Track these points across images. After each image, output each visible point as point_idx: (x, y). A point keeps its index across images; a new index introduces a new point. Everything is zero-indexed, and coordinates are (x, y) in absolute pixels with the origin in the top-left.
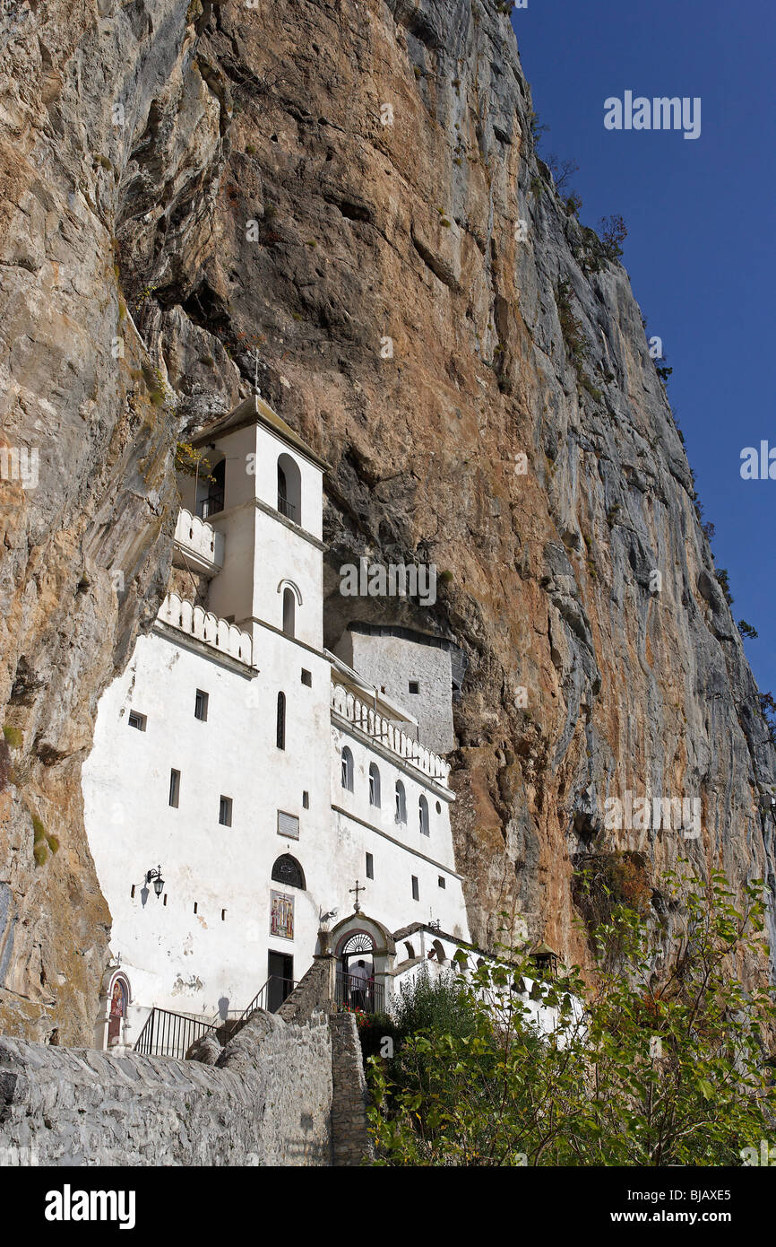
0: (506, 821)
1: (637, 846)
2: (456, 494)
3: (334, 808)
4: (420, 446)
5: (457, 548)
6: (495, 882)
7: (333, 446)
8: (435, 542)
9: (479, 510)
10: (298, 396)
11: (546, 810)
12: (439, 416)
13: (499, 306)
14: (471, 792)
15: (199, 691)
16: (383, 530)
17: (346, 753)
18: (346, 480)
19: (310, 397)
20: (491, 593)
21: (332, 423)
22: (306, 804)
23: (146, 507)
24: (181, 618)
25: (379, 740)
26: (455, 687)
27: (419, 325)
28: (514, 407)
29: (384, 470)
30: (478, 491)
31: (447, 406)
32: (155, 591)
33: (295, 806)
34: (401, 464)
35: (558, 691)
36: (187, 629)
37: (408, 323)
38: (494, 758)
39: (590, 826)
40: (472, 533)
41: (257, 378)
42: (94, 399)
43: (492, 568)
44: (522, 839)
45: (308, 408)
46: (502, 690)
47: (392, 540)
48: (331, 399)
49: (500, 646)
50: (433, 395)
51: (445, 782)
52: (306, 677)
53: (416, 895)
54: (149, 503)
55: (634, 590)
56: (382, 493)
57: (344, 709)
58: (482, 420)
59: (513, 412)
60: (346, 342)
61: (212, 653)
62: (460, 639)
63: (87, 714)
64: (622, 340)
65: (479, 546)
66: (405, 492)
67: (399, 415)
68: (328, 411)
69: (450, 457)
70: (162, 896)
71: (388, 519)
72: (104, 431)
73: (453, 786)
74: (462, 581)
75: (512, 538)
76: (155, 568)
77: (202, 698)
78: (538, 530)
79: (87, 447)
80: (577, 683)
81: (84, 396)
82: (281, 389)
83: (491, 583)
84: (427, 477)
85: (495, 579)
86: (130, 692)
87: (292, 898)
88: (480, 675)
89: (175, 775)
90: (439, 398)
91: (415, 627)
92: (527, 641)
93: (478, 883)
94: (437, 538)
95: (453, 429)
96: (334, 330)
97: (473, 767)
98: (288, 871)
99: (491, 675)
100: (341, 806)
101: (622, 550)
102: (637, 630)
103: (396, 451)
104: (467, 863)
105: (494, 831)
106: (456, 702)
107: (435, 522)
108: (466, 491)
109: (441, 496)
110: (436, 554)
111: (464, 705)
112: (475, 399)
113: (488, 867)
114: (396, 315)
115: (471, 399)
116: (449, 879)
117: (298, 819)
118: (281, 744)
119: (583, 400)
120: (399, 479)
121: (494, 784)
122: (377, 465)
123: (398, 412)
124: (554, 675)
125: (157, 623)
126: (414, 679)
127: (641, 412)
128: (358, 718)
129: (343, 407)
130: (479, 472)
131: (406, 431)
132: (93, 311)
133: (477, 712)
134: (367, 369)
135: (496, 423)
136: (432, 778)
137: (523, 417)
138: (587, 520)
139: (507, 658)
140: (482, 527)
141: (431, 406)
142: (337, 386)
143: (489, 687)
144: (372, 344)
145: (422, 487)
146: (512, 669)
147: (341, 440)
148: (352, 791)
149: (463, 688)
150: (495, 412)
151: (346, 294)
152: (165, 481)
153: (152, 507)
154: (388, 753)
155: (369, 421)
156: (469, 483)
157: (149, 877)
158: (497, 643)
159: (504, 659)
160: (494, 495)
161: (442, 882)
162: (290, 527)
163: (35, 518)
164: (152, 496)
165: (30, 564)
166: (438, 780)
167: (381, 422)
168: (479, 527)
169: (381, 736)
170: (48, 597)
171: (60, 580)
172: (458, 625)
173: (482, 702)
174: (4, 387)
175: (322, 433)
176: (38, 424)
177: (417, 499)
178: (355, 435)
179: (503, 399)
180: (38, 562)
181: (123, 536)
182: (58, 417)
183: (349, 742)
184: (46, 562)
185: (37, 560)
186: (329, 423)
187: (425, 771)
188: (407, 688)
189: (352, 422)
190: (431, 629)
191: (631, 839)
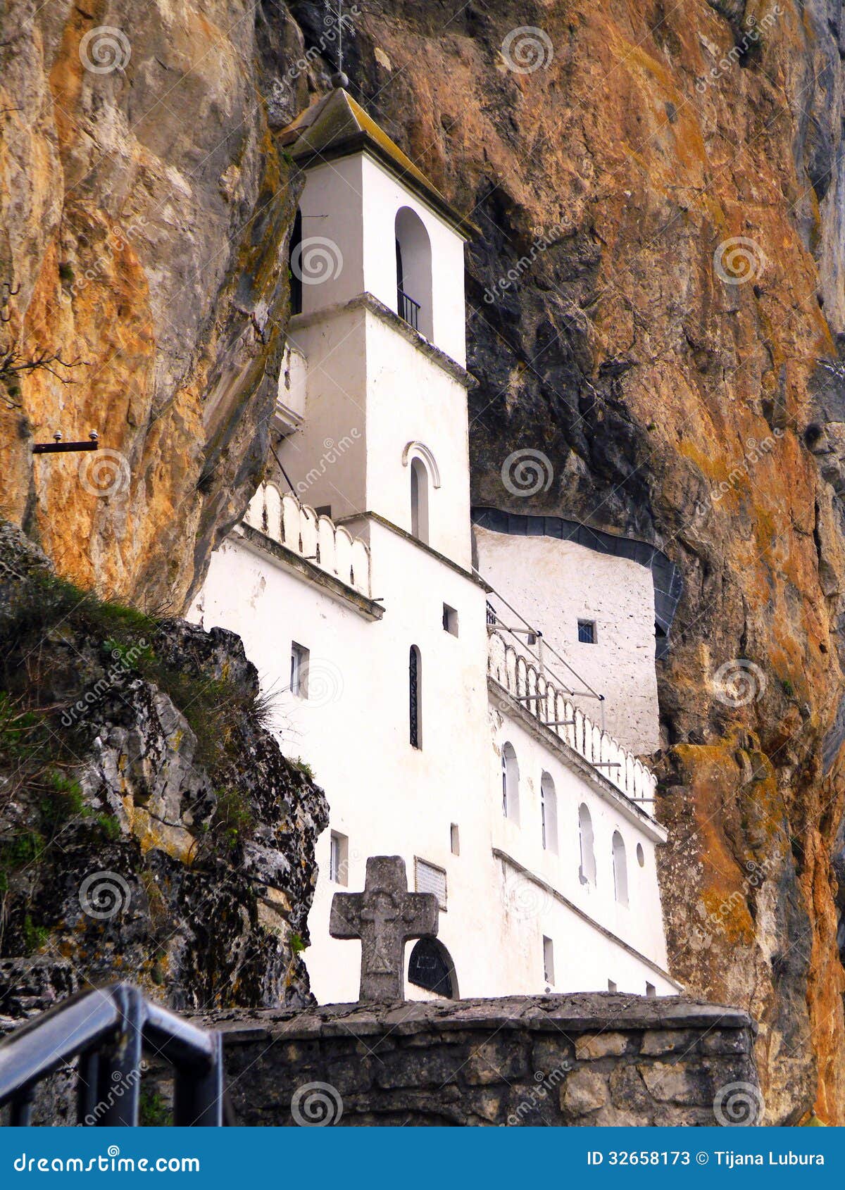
2: (666, 270)
3: (498, 854)
4: (607, 180)
5: (667, 374)
7: (462, 180)
8: (631, 364)
9: (705, 301)
10: (405, 86)
12: (639, 120)
14: (695, 828)
15: (296, 646)
16: (544, 339)
17: (508, 754)
18: (483, 246)
19: (424, 89)
20: (724, 459)
21: (461, 138)
22: (454, 845)
23: (249, 332)
24: (265, 515)
25: (554, 730)
26: (660, 632)
28: (764, 95)
29: (547, 228)
31: (653, 101)
32: (246, 473)
33: (439, 849)
34: (574, 216)
36: (274, 534)
38: (732, 766)
40: (691, 346)
41: (339, 56)
42: (238, 165)
43: (724, 412)
44: (783, 919)
45: (423, 109)
46: (743, 641)
47: (561, 360)
48: (457, 90)
49: (740, 559)
50: (630, 79)
51: (649, 808)
52: (449, 618)
54: (253, 321)
56: (541, 271)
57: (503, 677)
58: (709, 121)
59: (761, 104)
61: (316, 576)
62: (670, 545)
65: (703, 370)
66: (581, 268)
67: (571, 119)
68: (454, 115)
69: (657, 199)
72: (246, 217)
73: (664, 817)
74: (675, 436)
75: (758, 354)
76: (252, 433)
77: (299, 656)
78: (800, 335)
79: (226, 247)
81: (227, 159)
82: (377, 73)
83: (721, 438)
84: (617, 239)
85: (729, 431)
88: (702, 611)
90: (640, 83)
91: (588, 520)
92: (783, 549)
94: (635, 357)
95: (664, 144)
97: (697, 783)
98: (431, 966)
99: (724, 613)
100: (508, 852)
103: (566, 191)
106: (663, 659)
107: (631, 324)
108: (684, 265)
110: (634, 385)
111: (676, 666)
112: (697, 80)
113: (726, 969)
115: (689, 81)
116: (661, 986)
117: (445, 874)
118: (415, 741)
120: (571, 244)
121: (732, 814)
122: (535, 217)
123: (569, 113)
124: (824, 612)
125: (238, 528)
126: (588, 616)
128: (523, 694)
129: (476, 105)
130: (706, 226)
131: (583, 150)
133: (698, 678)
135: (732, 126)
136: (631, 802)
137: (777, 113)
139: (751, 581)
140: (709, 334)
141: (626, 99)
142: (465, 63)
143: (719, 634)
145: (608, 257)
146: (760, 602)
147: (476, 171)
148: (517, 821)
149: (673, 635)
150: (731, 106)
153: (257, 329)
154: (568, 755)
155: (522, 132)
158: (735, 552)
159: (747, 581)
162: (418, 344)
163: (161, 376)
164: (260, 310)
165: (147, 450)
166: (639, 804)
167: (541, 134)
168: (703, 334)
169: (556, 724)
170: (160, 502)
171: (176, 473)
172: (667, 519)
173: (707, 662)
174: (124, 150)
175: (445, 157)
176: (168, 213)
177: (599, 281)
178: (497, 159)
179: (744, 81)
180: (155, 448)
181: (215, 379)
182: (193, 200)
183: (511, 732)
184: (162, 445)
185: (157, 442)
186: (455, 139)
187: (621, 787)
188: (575, 632)
189: (493, 135)
190: (617, 524)
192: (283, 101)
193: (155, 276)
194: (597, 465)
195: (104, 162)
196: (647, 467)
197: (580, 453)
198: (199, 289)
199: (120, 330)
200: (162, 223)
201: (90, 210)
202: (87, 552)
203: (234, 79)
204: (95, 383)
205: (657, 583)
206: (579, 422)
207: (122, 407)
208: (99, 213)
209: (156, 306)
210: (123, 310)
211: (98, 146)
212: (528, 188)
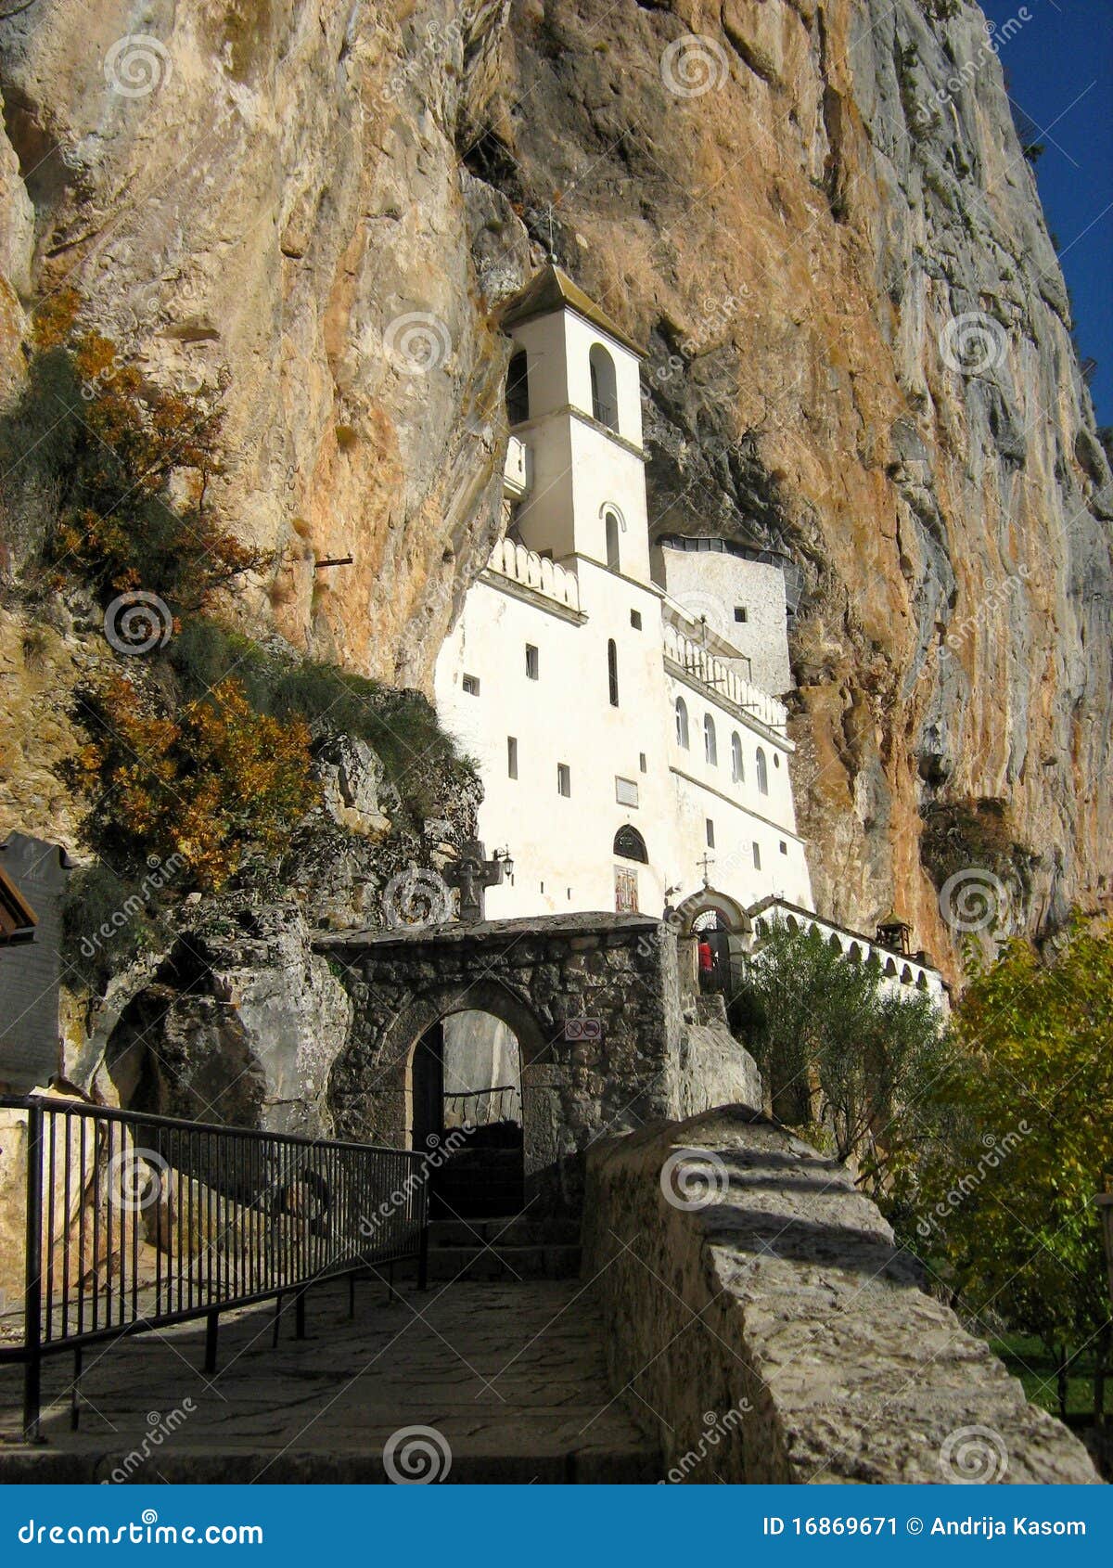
0: (853, 774)
1: (994, 790)
2: (786, 366)
3: (673, 770)
4: (743, 308)
5: (789, 437)
6: (842, 846)
7: (641, 317)
8: (764, 432)
9: (814, 385)
10: (598, 258)
11: (895, 756)
12: (763, 266)
13: (832, 103)
14: (813, 741)
15: (528, 646)
16: (702, 420)
17: (680, 704)
19: (612, 258)
20: (831, 492)
21: (639, 289)
22: (643, 767)
23: (480, 447)
24: (503, 562)
25: (713, 686)
26: (790, 612)
27: (734, 144)
28: (851, 240)
30: (813, 358)
31: (773, 251)
32: (487, 538)
33: (633, 772)
35: (908, 607)
36: (511, 574)
37: (723, 144)
38: (838, 698)
39: (938, 769)
40: (806, 416)
41: (551, 241)
43: (831, 460)
44: (872, 795)
45: (611, 272)
46: (846, 614)
47: (714, 433)
48: (635, 257)
49: (843, 560)
50: (756, 238)
51: (782, 731)
52: (636, 619)
53: (757, 864)
54: (483, 441)
55: (995, 463)
56: (699, 373)
57: (675, 654)
58: (814, 263)
59: (850, 247)
60: (649, 177)
61: (539, 600)
62: (795, 553)
64: (979, 114)
65: (815, 432)
66: (727, 369)
67: (716, 269)
68: (632, 273)
69: (779, 321)
70: (510, 876)
71: (708, 407)
72: (465, 383)
73: (792, 735)
74: (796, 479)
75: (853, 418)
76: (488, 513)
77: (532, 653)
78: (883, 402)
79: (451, 404)
80: (931, 598)
82: (578, 251)
83: (830, 478)
84: (751, 347)
85: (835, 473)
86: (461, 653)
87: (635, 872)
88: (818, 596)
89: (512, 743)
90: (763, 240)
91: (739, 539)
92: (874, 550)
93: (823, 847)
94: (766, 426)
95: (780, 280)
96: (634, 165)
97: (814, 711)
98: (630, 844)
99: (833, 597)
100: (680, 768)
101: (981, 412)
102: (998, 517)
104: (810, 824)
105: (840, 786)
106: (792, 631)
107: (763, 406)
108: (799, 362)
109: (769, 371)
110: (766, 446)
111: (801, 634)
112: (804, 235)
113: (833, 828)
114: (708, 135)
115: (799, 235)
116: (791, 843)
117: (636, 784)
118: (614, 700)
119: (930, 209)
120: (718, 353)
121: (839, 729)
123: (714, 265)
124: (904, 589)
125: (485, 573)
126: (740, 604)
127: (1004, 214)
128: (690, 663)
129: (649, 265)
130: (813, 336)
131: (725, 289)
133: (818, 643)
134: (674, 210)
135: (831, 263)
136: (769, 727)
137: (863, 252)
138: (936, 372)
139: (851, 573)
140: (818, 407)
141: (754, 253)
142: (640, 238)
143: (830, 611)
144: (680, 177)
145: (746, 360)
146: (857, 587)
147: (650, 309)
148: (688, 747)
149: (799, 613)
150: (829, 249)
151: (648, 115)
152: (498, 414)
153: (486, 445)
154: (724, 701)
155: (682, 280)
156: (802, 351)
157: (496, 856)
158: (839, 555)
159: (847, 574)
160: (832, 365)
161: (783, 848)
162: (609, 435)
163: (411, 493)
164: (487, 433)
165: (405, 540)
166: (775, 728)
167: (695, 280)
168: (814, 407)
169: (715, 681)
170: (417, 572)
171: (428, 552)
172: (792, 535)
173: (822, 630)
174: (379, 354)
175: (627, 303)
176: (409, 390)
177: (740, 377)
178: (665, 301)
179: (837, 230)
180: (411, 537)
181: (458, 481)
182: (426, 379)
183: (682, 690)
184: (416, 535)
185: (411, 535)
186: (634, 289)
187: (762, 718)
188: (733, 615)
189: (662, 285)
190: (759, 541)
191: (987, 782)
192: (513, 277)
193: (402, 431)
194: (742, 504)
195: (365, 364)
196: (778, 502)
197: (731, 494)
198: (433, 434)
199: (379, 470)
200: (406, 397)
201: (357, 395)
202: (367, 612)
203: (450, 299)
204: (366, 505)
205: (787, 579)
206: (730, 476)
207: (385, 517)
208: (364, 396)
209: (403, 450)
210: (381, 457)
211: (361, 354)
212: (687, 318)
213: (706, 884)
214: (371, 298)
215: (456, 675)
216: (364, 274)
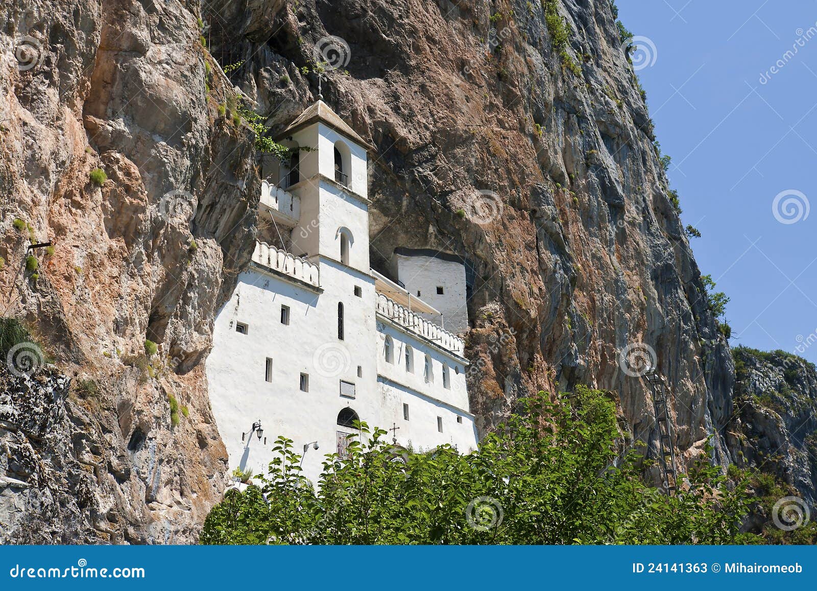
2: (466, 155)
3: (380, 377)
4: (440, 125)
5: (467, 194)
7: (377, 131)
8: (452, 191)
9: (483, 166)
10: (350, 97)
12: (453, 102)
15: (283, 306)
17: (388, 339)
19: (359, 97)
21: (376, 114)
22: (360, 374)
23: (236, 192)
24: (269, 260)
25: (412, 329)
26: (469, 289)
27: (437, 39)
28: (509, 90)
29: (414, 144)
30: (482, 152)
31: (458, 94)
33: (352, 376)
34: (426, 139)
36: (273, 266)
37: (430, 39)
39: (574, 375)
41: (320, 88)
42: (190, 131)
44: (516, 389)
45: (358, 105)
46: (501, 289)
48: (374, 97)
49: (499, 259)
50: (449, 88)
51: (461, 354)
52: (357, 291)
53: (440, 429)
54: (238, 188)
55: (605, 210)
57: (386, 310)
58: (485, 101)
59: (508, 93)
60: (384, 56)
61: (292, 280)
62: (471, 256)
63: (206, 328)
64: (597, 29)
66: (430, 157)
67: (424, 104)
68: (372, 106)
69: (461, 130)
70: (262, 439)
71: (418, 178)
72: (199, 151)
73: (467, 355)
77: (285, 310)
78: (528, 175)
80: (558, 280)
82: (338, 93)
86: (236, 310)
88: (485, 279)
89: (269, 361)
90: (453, 89)
91: (441, 249)
92: (520, 254)
94: (453, 188)
95: (463, 110)
97: (481, 343)
98: (348, 419)
99: (494, 279)
100: (385, 376)
101: (596, 182)
102: (608, 238)
103: (422, 130)
104: (477, 406)
106: (469, 298)
108: (473, 153)
110: (453, 198)
111: (476, 300)
112: (480, 87)
113: (492, 408)
114: (421, 34)
115: (476, 87)
116: (465, 417)
117: (354, 384)
118: (341, 336)
119: (566, 77)
120: (425, 149)
122: (409, 140)
124: (542, 276)
125: (251, 264)
126: (440, 285)
127: (612, 80)
129: (383, 101)
130: (482, 139)
131: (429, 114)
132: (186, 73)
133: (484, 305)
134: (399, 73)
135: (497, 102)
136: (451, 352)
137: (516, 97)
138: (570, 163)
139: (505, 267)
141: (447, 95)
143: (492, 287)
144: (403, 55)
145: (441, 153)
146: (508, 274)
147: (382, 125)
148: (393, 363)
153: (241, 191)
154: (418, 338)
155: (403, 110)
156: (476, 147)
157: (254, 427)
159: (502, 267)
160: (494, 155)
161: (459, 420)
162: (344, 191)
166: (455, 352)
172: (469, 247)
173: (487, 298)
174: (128, 130)
175: (368, 120)
177: (437, 161)
178: (391, 120)
186: (373, 115)
188: (436, 291)
189: (390, 111)
190: (450, 250)
191: (606, 382)
194: (441, 229)
195: (119, 136)
197: (434, 225)
205: (466, 270)
212: (405, 130)
213: (395, 440)
214: (123, 98)
215: (232, 323)
216: (117, 83)
